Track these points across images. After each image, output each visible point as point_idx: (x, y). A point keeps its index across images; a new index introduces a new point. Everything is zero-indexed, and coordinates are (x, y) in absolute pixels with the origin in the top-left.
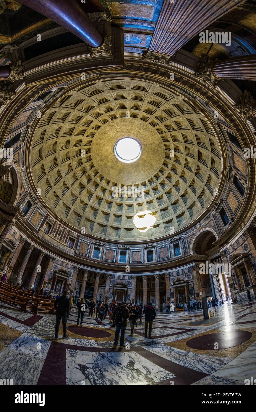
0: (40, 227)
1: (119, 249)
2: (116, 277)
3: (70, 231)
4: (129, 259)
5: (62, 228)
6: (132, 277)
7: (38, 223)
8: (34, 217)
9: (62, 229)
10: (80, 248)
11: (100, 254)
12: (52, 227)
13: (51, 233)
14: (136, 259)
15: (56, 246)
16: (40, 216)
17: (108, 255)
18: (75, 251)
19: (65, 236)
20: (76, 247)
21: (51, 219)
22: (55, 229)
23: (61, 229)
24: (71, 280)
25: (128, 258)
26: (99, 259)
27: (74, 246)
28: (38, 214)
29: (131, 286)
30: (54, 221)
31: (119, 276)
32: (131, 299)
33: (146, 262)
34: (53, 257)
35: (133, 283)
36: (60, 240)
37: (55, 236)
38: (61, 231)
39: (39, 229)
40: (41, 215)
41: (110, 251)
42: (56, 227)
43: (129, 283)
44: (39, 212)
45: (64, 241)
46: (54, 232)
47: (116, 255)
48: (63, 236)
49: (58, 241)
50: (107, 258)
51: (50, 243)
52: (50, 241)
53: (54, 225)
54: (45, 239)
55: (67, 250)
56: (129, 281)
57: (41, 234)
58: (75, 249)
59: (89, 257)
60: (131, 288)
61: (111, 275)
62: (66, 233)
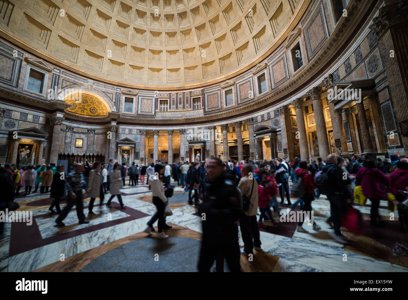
0: (155, 110)
1: (254, 74)
2: (259, 119)
3: (191, 92)
4: (270, 83)
5: (180, 94)
6: (277, 110)
7: (150, 108)
8: (142, 106)
9: (181, 96)
10: (209, 103)
11: (234, 96)
12: (168, 102)
13: (170, 108)
14: (280, 76)
15: (181, 117)
16: (149, 101)
17: (243, 93)
18: (204, 109)
19: (187, 101)
20: (204, 104)
21: (164, 95)
22: (174, 101)
23: (179, 96)
24: (209, 144)
25: (268, 81)
26: (234, 104)
27: (201, 105)
28: (145, 101)
29: (280, 127)
30: (167, 95)
31: (262, 116)
32: (283, 151)
33: (293, 73)
34: (182, 129)
35: (282, 119)
36: (184, 107)
37: (177, 108)
38: (180, 99)
39: (155, 112)
40: (150, 99)
41: (245, 85)
42: (174, 98)
43: (277, 123)
44: (146, 99)
45: (188, 107)
46: (173, 104)
47: (253, 87)
48: (185, 101)
49: (182, 110)
50: (243, 98)
51: (173, 117)
52: (173, 116)
53: (170, 98)
54: (166, 117)
55: (195, 114)
56: (276, 120)
57: (159, 116)
58: (203, 108)
59: (222, 108)
60: (280, 131)
61: (252, 119)
62: (187, 97)
